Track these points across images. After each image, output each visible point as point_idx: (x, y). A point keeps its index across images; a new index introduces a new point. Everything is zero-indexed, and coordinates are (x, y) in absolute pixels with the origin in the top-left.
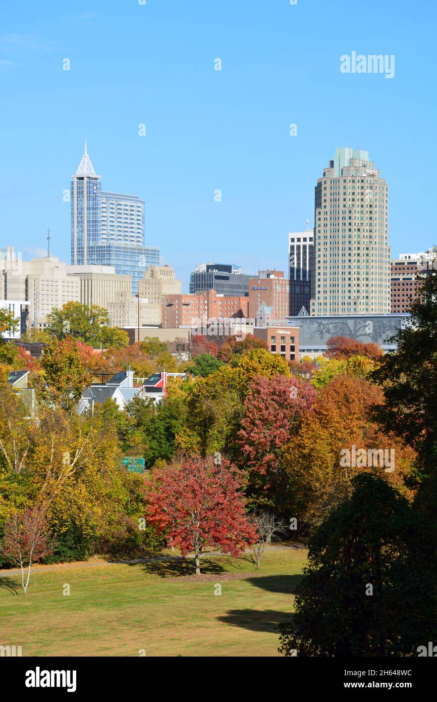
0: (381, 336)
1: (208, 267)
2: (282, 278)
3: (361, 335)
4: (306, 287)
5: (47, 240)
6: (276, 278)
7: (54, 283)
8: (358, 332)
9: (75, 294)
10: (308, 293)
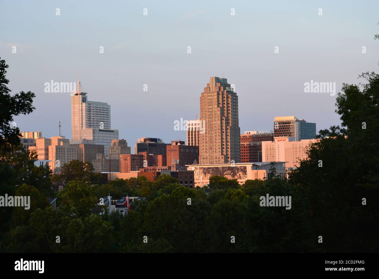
0: (236, 175)
1: (145, 139)
2: (184, 145)
3: (226, 174)
4: (196, 150)
5: (59, 127)
6: (181, 145)
7: (63, 150)
8: (225, 173)
9: (74, 155)
10: (198, 153)
